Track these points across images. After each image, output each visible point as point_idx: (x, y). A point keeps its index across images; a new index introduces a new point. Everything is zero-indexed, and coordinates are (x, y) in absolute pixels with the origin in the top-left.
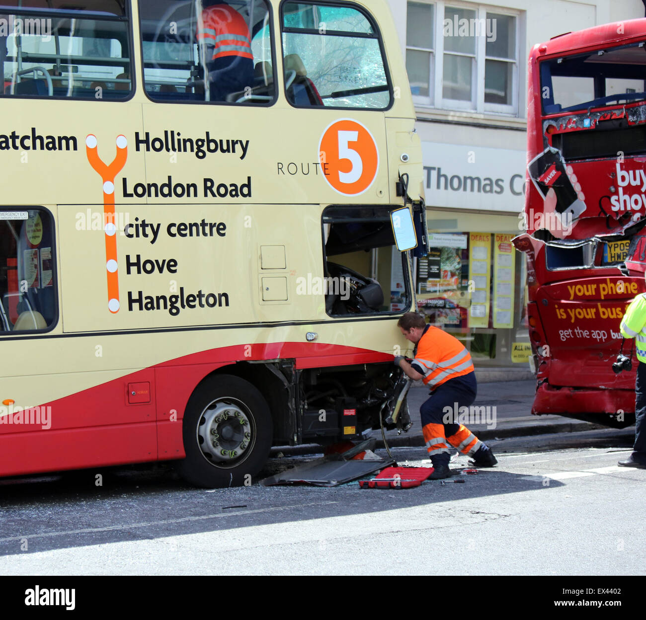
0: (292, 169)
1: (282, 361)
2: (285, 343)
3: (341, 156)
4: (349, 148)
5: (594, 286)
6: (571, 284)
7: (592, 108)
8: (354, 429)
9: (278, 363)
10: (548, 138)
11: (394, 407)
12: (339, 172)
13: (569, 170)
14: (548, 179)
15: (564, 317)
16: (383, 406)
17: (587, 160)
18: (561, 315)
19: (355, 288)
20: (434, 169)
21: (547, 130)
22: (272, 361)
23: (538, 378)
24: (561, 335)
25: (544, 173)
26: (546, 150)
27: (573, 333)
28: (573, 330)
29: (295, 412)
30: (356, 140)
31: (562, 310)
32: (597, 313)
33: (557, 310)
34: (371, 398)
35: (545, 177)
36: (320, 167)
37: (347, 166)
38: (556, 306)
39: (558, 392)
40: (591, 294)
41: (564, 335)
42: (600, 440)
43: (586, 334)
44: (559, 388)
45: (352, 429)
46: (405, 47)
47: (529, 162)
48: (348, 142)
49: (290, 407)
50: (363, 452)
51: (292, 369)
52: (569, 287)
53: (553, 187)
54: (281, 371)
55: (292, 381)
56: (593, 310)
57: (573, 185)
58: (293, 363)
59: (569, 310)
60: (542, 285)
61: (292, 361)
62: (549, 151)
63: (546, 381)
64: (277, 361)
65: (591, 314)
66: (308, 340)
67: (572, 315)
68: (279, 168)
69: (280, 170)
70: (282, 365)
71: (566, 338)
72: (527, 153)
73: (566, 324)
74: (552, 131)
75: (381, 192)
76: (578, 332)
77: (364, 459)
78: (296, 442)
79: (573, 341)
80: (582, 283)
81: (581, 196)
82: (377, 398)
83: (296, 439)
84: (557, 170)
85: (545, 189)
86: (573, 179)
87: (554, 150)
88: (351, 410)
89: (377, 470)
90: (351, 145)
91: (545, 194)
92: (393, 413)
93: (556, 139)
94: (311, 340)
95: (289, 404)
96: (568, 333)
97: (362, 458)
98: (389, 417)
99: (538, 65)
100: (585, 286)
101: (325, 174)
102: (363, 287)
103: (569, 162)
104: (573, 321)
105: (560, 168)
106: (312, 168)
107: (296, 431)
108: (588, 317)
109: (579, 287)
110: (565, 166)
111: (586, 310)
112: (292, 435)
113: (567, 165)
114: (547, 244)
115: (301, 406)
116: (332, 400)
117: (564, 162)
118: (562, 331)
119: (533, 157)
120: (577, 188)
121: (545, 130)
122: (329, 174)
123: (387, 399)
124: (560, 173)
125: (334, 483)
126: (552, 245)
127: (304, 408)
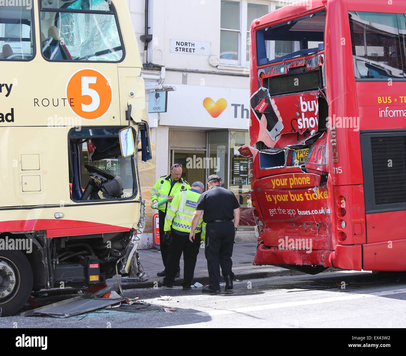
0: (45, 102)
1: (36, 233)
2: (38, 220)
3: (83, 94)
4: (89, 88)
5: (286, 180)
6: (273, 178)
7: (285, 60)
8: (98, 277)
9: (34, 233)
10: (261, 81)
11: (126, 262)
12: (82, 104)
13: (273, 102)
14: (261, 108)
15: (271, 200)
16: (118, 262)
17: (283, 95)
18: (269, 199)
19: (100, 183)
20: (239, 105)
21: (260, 75)
22: (29, 232)
23: (258, 241)
24: (270, 212)
25: (258, 104)
26: (259, 89)
27: (277, 211)
28: (277, 209)
29: (47, 266)
30: (95, 83)
31: (269, 196)
32: (289, 198)
33: (266, 196)
34: (110, 256)
35: (259, 108)
36: (67, 101)
37: (88, 100)
38: (266, 193)
39: (269, 250)
40: (284, 185)
41: (272, 212)
42: (301, 282)
43: (284, 211)
44: (269, 247)
45: (96, 278)
46: (220, 29)
47: (250, 97)
48: (89, 84)
49: (44, 263)
50: (109, 293)
51: (45, 237)
52: (272, 180)
53: (264, 114)
54: (36, 239)
55: (45, 246)
56: (287, 196)
57: (275, 112)
58: (45, 233)
59: (273, 196)
60: (257, 179)
61: (44, 232)
62: (261, 89)
63: (262, 243)
64: (32, 232)
65: (285, 198)
66: (56, 218)
67: (275, 199)
68: (35, 102)
69: (36, 103)
70: (36, 235)
71: (273, 214)
72: (249, 91)
73: (272, 205)
74: (263, 76)
75: (114, 117)
76: (279, 210)
77: (110, 297)
78: (49, 287)
79: (277, 216)
80: (279, 178)
81: (280, 119)
82: (114, 256)
83: (49, 284)
84: (266, 102)
85: (260, 116)
86: (275, 108)
87: (264, 89)
88: (95, 265)
89: (108, 306)
90: (91, 86)
91: (260, 119)
92: (125, 267)
93: (265, 81)
94: (58, 218)
95: (43, 261)
96: (274, 211)
97: (108, 297)
98: (123, 269)
99: (255, 33)
100: (281, 179)
101: (71, 106)
102: (105, 182)
103: (273, 96)
104: (276, 203)
105: (268, 101)
106: (61, 102)
107: (49, 279)
108: (284, 200)
109: (277, 180)
110: (270, 99)
111: (283, 196)
112: (46, 282)
113: (271, 99)
114: (260, 152)
115: (54, 262)
116: (83, 258)
117: (270, 97)
118: (271, 210)
119: (252, 94)
120: (278, 113)
121: (259, 76)
122: (74, 106)
123: (121, 257)
124: (267, 104)
125: (67, 315)
126: (263, 152)
127: (56, 263)
